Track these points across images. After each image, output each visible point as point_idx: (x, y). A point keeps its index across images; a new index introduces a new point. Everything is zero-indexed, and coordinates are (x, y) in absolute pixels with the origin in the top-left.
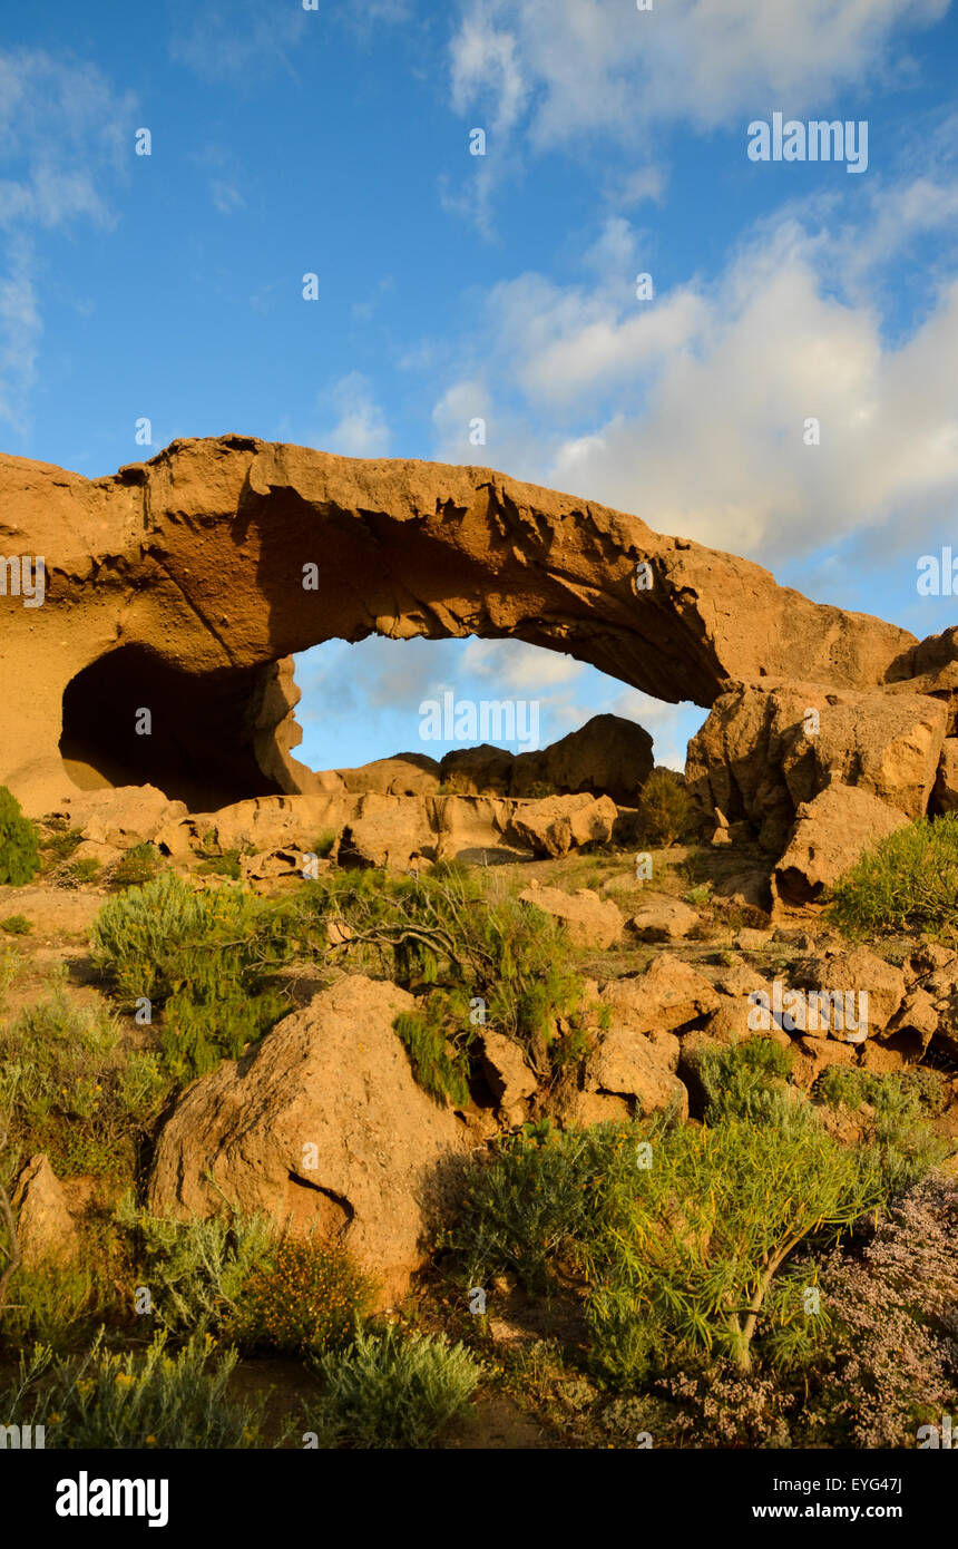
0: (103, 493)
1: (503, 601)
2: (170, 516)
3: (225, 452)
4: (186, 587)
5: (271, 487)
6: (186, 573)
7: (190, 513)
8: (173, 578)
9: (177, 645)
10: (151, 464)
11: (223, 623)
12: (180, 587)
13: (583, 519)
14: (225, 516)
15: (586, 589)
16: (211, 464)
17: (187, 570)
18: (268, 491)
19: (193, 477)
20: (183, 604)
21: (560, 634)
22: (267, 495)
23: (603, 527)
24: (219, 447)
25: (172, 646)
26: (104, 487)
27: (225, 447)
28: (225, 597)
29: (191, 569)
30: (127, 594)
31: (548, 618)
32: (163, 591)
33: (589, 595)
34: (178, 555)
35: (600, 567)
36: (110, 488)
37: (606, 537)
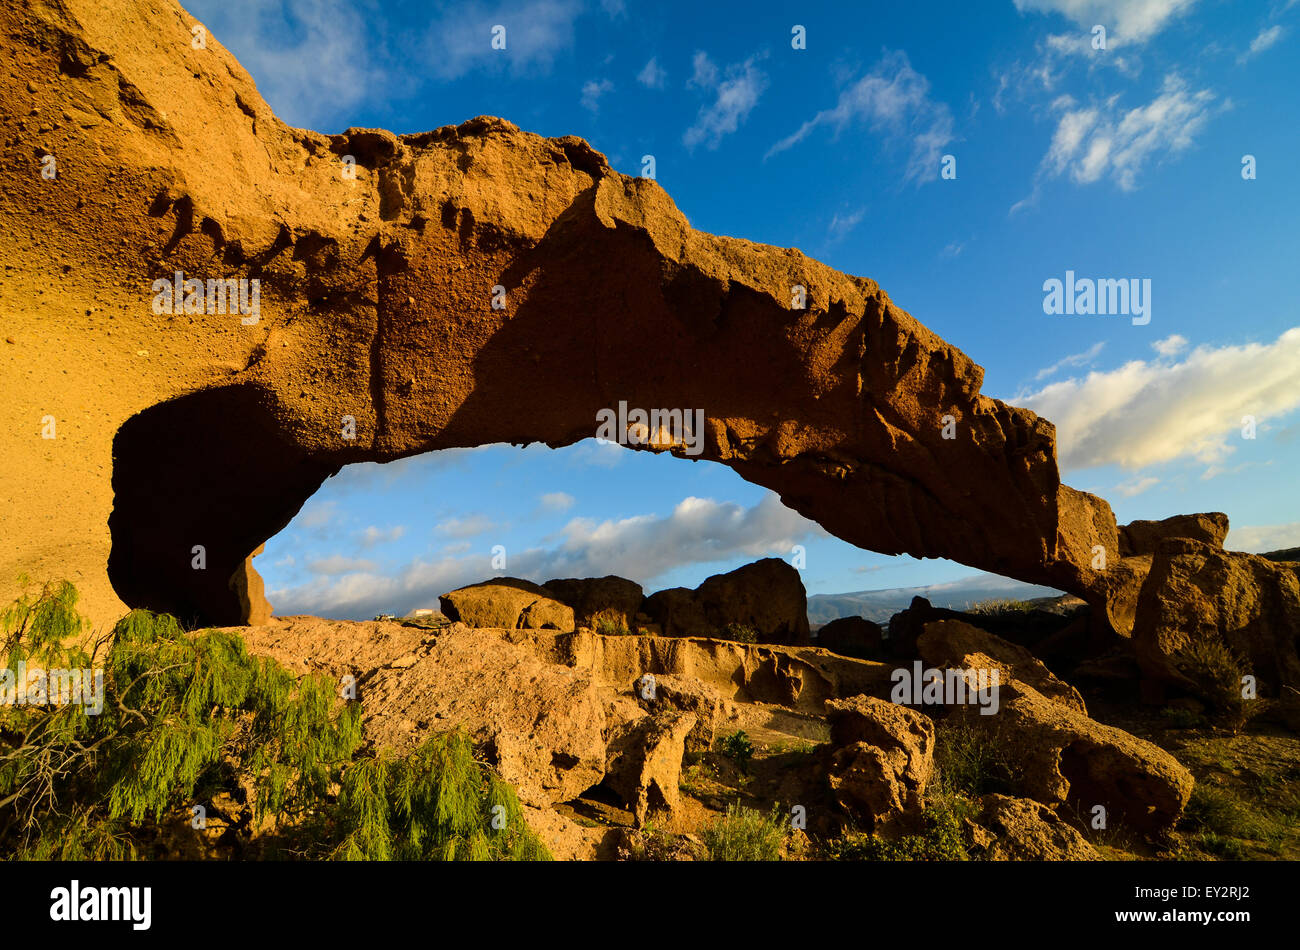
0: (305, 154)
1: (799, 430)
2: (448, 210)
3: (558, 159)
4: (390, 325)
5: (617, 221)
6: (408, 302)
7: (478, 216)
8: (380, 307)
9: (312, 405)
10: (407, 141)
11: (404, 390)
12: (380, 323)
13: (942, 362)
14: (518, 242)
15: (899, 432)
16: (530, 166)
17: (412, 300)
18: (613, 225)
19: (498, 173)
20: (364, 349)
21: (839, 474)
22: (611, 229)
23: (959, 373)
24: (553, 147)
25: (305, 404)
26: (310, 146)
27: (561, 151)
28: (431, 354)
29: (418, 300)
30: (295, 307)
31: (835, 455)
32: (352, 320)
33: (901, 439)
34: (418, 273)
35: (929, 412)
36: (320, 150)
37: (955, 384)
